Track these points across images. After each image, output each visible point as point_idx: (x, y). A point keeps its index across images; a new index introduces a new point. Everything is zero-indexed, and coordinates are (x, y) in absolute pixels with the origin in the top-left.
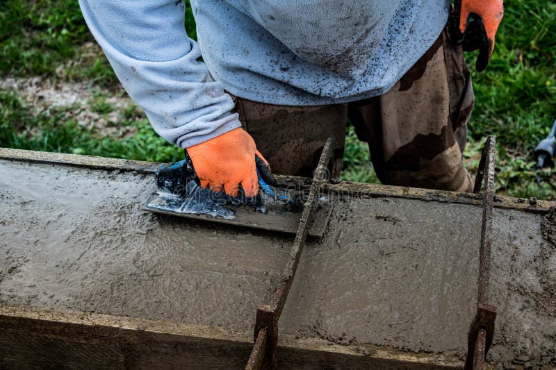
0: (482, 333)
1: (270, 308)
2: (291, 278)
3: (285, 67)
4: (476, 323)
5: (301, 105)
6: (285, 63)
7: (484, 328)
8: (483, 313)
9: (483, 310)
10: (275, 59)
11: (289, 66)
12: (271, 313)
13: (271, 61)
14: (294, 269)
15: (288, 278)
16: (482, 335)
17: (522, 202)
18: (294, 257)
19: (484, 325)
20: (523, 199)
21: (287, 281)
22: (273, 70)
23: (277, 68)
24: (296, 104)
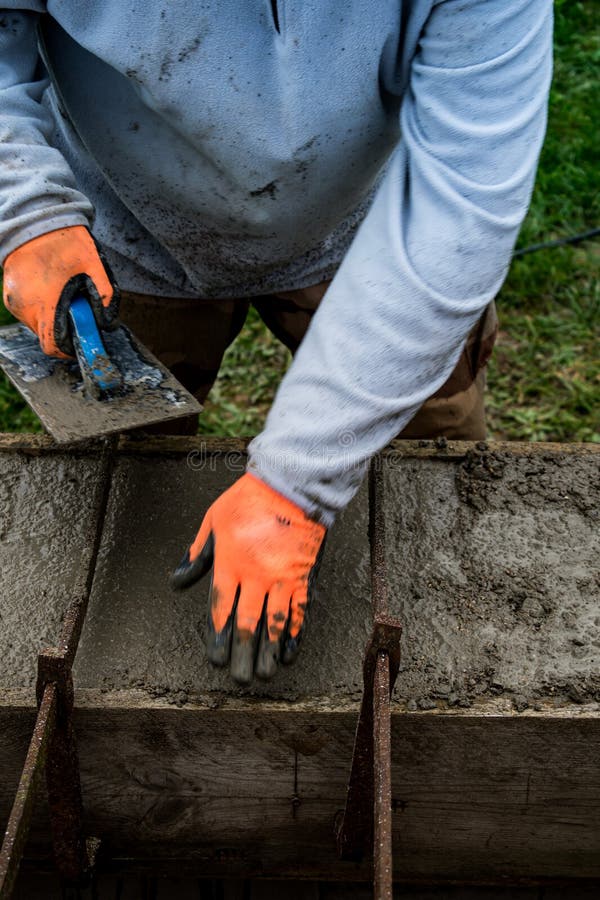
0: (383, 660)
1: (57, 652)
2: (86, 600)
3: (132, 236)
4: (372, 646)
5: (158, 294)
6: (132, 230)
7: (385, 652)
8: (381, 630)
9: (381, 625)
10: (119, 225)
11: (139, 236)
12: (60, 659)
13: (112, 226)
14: (89, 585)
15: (81, 600)
16: (384, 664)
17: (425, 446)
18: (86, 566)
19: (385, 647)
20: (426, 441)
21: (79, 605)
22: (114, 240)
23: (121, 237)
24: (150, 293)
